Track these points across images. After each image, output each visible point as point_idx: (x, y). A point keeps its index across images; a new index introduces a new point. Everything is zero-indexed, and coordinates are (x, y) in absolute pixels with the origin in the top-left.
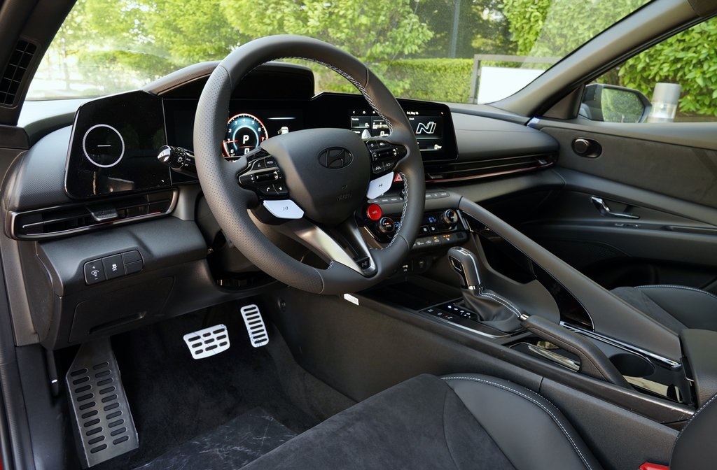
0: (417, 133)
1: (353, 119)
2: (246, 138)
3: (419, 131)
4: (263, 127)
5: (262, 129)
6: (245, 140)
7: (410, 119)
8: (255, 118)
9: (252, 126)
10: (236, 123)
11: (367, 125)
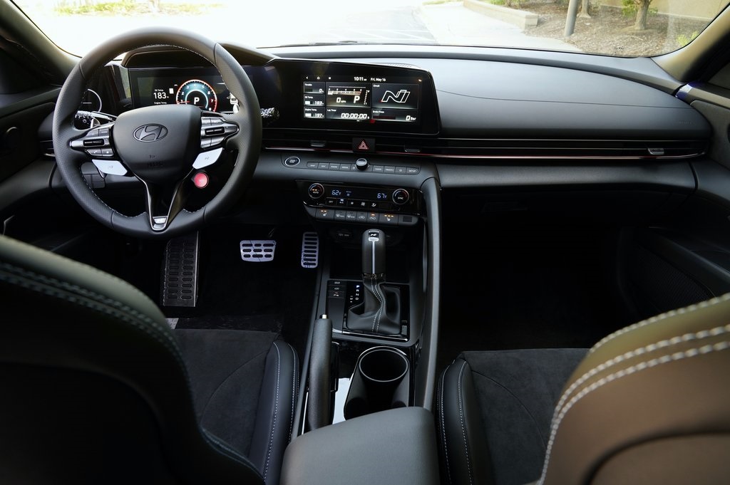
0: (382, 101)
1: (306, 85)
2: (197, 100)
3: (385, 99)
4: (213, 91)
5: (212, 93)
6: (195, 101)
7: (375, 86)
8: (205, 83)
9: (202, 90)
10: (188, 87)
11: (321, 91)
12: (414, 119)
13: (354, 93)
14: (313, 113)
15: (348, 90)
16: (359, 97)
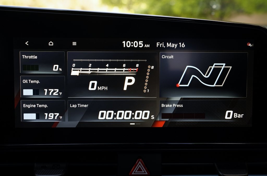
0: (179, 85)
1: (25, 57)
3: (185, 82)
7: (164, 57)
11: (56, 68)
12: (240, 116)
13: (124, 71)
14: (40, 113)
15: (112, 65)
16: (133, 79)
